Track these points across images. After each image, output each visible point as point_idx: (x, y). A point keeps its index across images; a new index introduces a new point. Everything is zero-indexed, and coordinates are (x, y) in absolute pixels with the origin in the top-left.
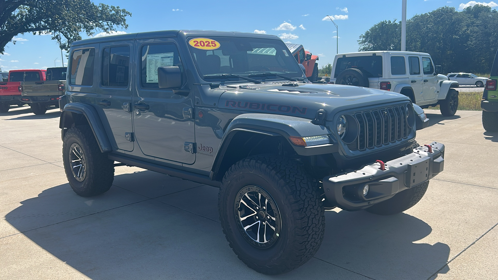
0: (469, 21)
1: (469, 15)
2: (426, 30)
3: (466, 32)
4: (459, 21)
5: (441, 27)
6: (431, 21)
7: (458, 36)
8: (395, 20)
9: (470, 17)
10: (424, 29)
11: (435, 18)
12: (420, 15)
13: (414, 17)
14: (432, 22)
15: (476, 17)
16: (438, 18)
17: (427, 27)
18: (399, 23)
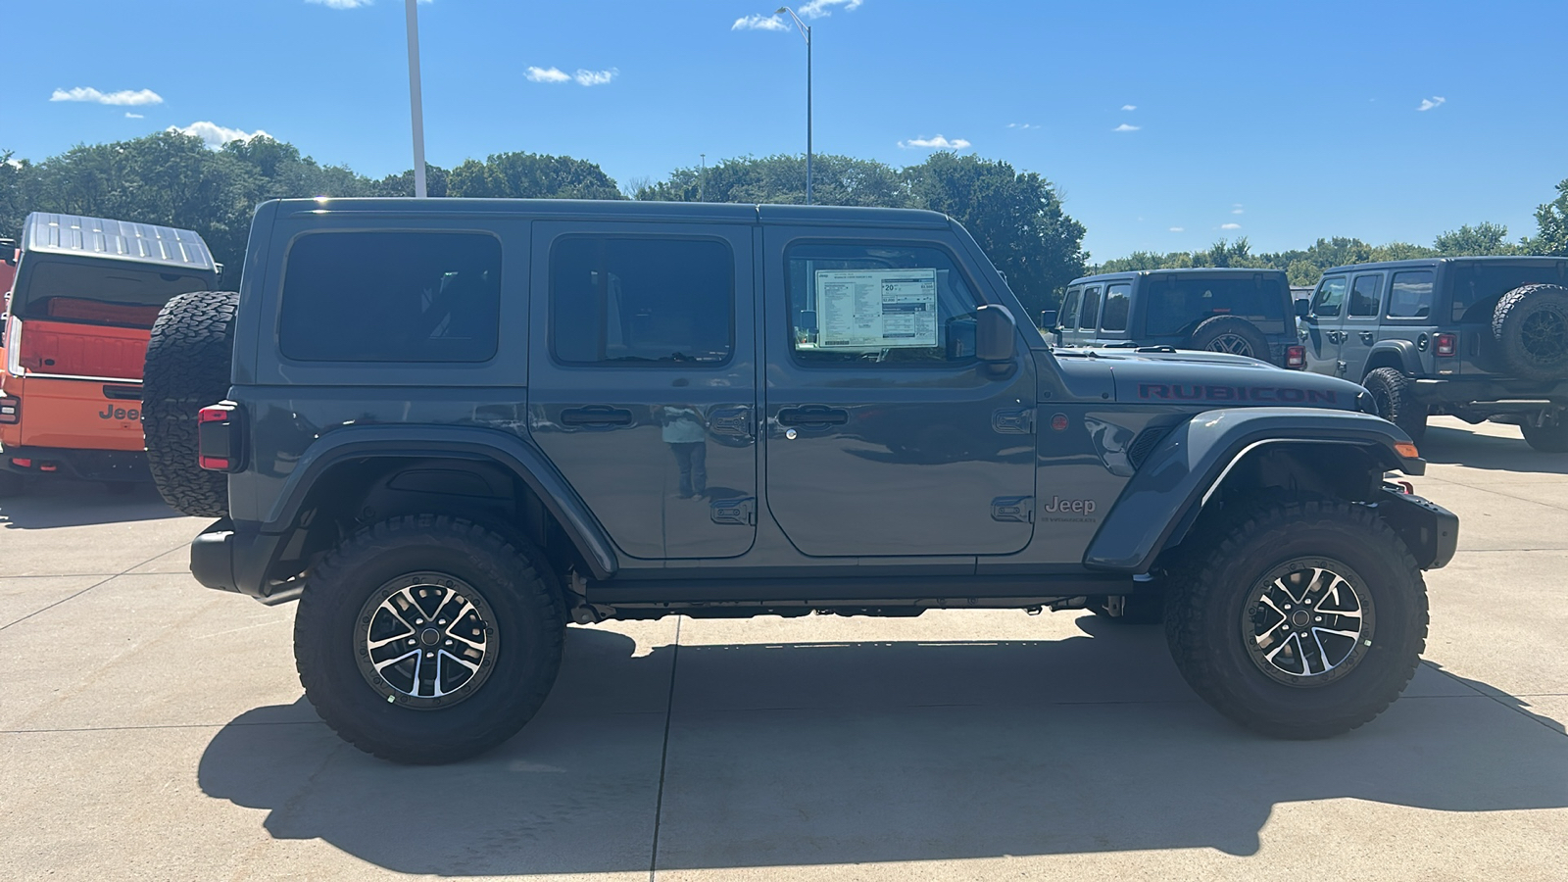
0: (251, 183)
1: (247, 166)
2: (121, 197)
3: (247, 213)
4: (220, 179)
5: (166, 195)
6: (133, 171)
7: (225, 224)
8: (9, 155)
9: (251, 171)
10: (114, 195)
11: (148, 162)
12: (94, 147)
13: (74, 153)
14: (138, 174)
15: (269, 170)
16: (155, 162)
17: (124, 190)
18: (19, 166)
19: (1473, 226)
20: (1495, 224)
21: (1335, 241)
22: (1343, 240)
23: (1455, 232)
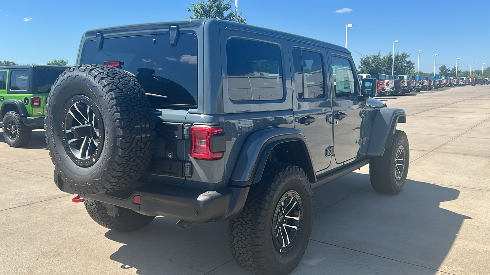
19: (58, 59)
20: (65, 60)
21: (5, 62)
22: (8, 62)
23: (53, 61)
